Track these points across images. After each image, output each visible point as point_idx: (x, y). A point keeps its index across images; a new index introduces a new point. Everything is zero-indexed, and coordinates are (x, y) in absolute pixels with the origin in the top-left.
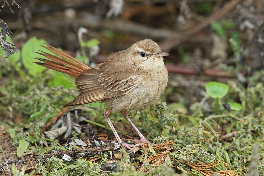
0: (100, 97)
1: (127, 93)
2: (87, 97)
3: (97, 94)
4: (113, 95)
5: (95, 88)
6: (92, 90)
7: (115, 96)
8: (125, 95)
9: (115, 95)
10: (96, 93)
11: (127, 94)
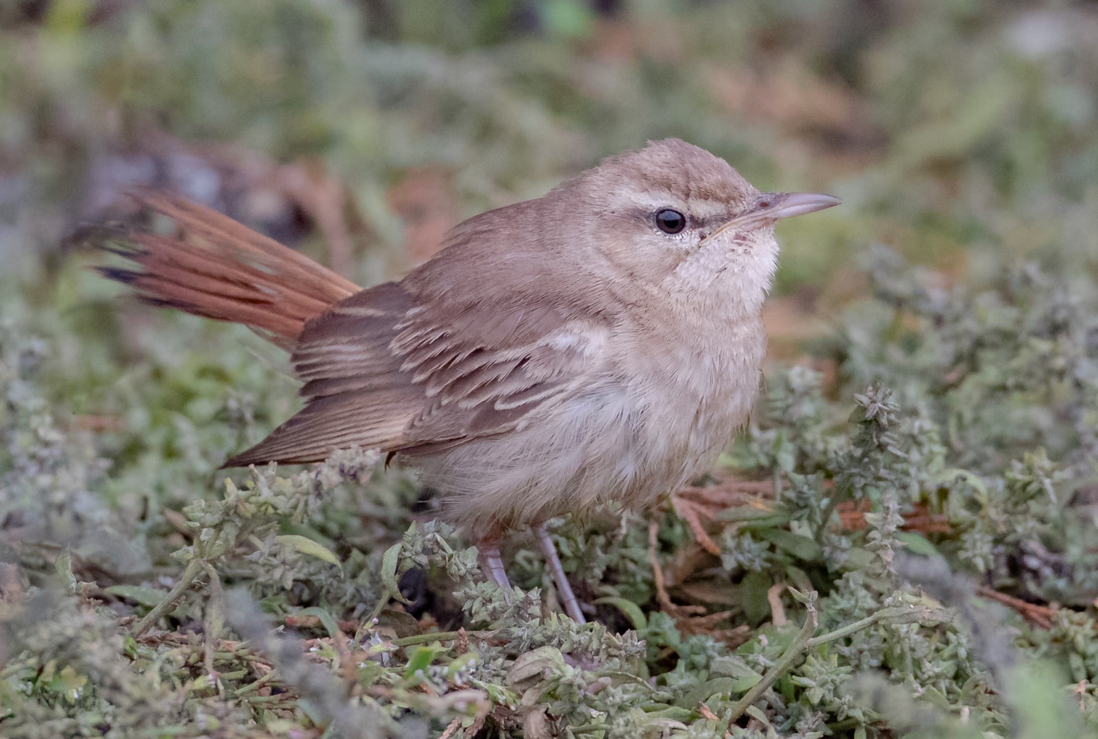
0: (392, 430)
1: (521, 423)
2: (329, 424)
3: (376, 414)
4: (453, 425)
5: (376, 381)
6: (361, 392)
7: (463, 432)
8: (513, 429)
9: (461, 426)
10: (375, 411)
11: (520, 427)
